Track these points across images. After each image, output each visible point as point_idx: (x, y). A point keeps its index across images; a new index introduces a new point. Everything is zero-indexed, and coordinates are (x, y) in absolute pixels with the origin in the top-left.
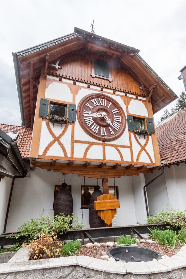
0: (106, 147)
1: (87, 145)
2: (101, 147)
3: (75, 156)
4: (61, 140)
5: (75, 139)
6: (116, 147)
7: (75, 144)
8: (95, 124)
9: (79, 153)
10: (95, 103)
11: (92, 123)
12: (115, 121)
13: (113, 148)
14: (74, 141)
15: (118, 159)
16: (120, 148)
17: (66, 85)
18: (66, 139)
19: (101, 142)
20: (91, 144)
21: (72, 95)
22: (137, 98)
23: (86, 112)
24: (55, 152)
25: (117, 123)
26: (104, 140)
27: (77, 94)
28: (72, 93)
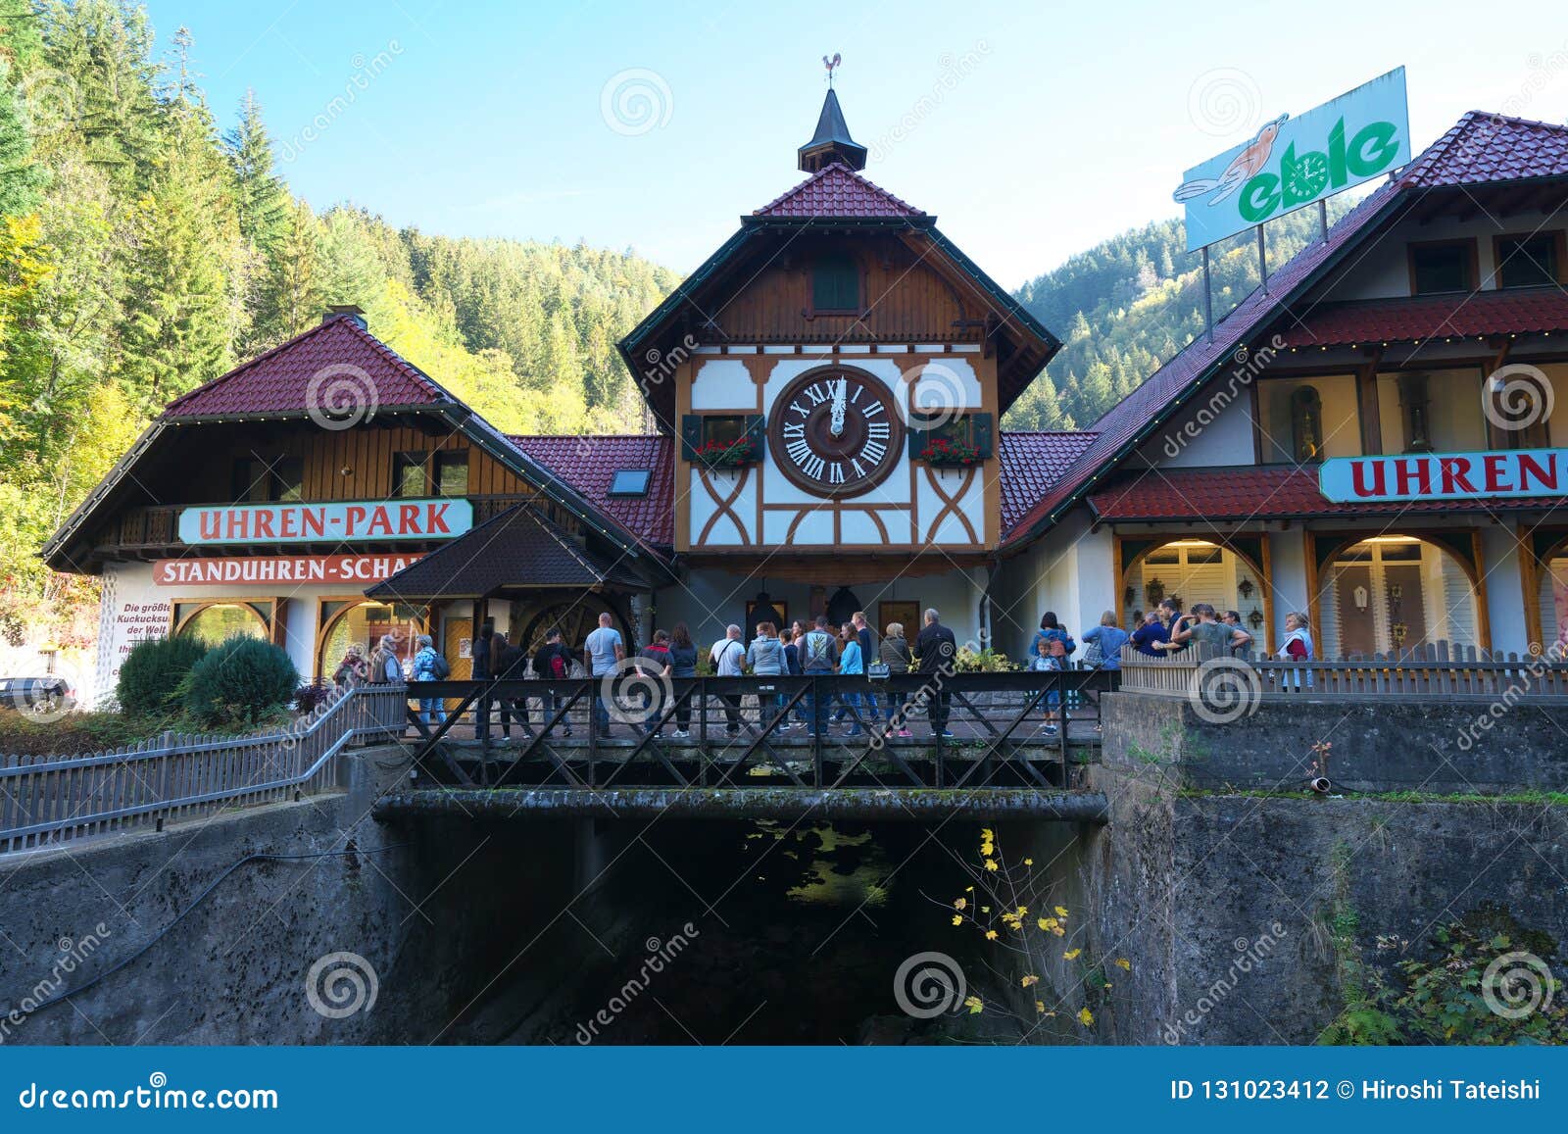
0: (843, 513)
1: (793, 514)
2: (830, 514)
3: (768, 540)
4: (734, 507)
5: (767, 500)
6: (870, 509)
7: (767, 514)
8: (814, 456)
9: (776, 532)
10: (814, 398)
11: (806, 455)
12: (873, 439)
13: (862, 514)
14: (762, 507)
15: (876, 539)
16: (882, 514)
17: (739, 363)
18: (745, 505)
19: (831, 502)
20: (804, 509)
21: (754, 387)
22: (948, 353)
23: (792, 428)
24: (724, 535)
25: (877, 445)
26: (837, 497)
27: (766, 380)
28: (754, 380)
